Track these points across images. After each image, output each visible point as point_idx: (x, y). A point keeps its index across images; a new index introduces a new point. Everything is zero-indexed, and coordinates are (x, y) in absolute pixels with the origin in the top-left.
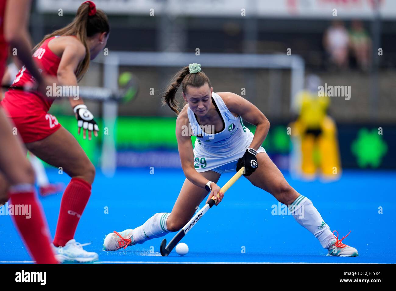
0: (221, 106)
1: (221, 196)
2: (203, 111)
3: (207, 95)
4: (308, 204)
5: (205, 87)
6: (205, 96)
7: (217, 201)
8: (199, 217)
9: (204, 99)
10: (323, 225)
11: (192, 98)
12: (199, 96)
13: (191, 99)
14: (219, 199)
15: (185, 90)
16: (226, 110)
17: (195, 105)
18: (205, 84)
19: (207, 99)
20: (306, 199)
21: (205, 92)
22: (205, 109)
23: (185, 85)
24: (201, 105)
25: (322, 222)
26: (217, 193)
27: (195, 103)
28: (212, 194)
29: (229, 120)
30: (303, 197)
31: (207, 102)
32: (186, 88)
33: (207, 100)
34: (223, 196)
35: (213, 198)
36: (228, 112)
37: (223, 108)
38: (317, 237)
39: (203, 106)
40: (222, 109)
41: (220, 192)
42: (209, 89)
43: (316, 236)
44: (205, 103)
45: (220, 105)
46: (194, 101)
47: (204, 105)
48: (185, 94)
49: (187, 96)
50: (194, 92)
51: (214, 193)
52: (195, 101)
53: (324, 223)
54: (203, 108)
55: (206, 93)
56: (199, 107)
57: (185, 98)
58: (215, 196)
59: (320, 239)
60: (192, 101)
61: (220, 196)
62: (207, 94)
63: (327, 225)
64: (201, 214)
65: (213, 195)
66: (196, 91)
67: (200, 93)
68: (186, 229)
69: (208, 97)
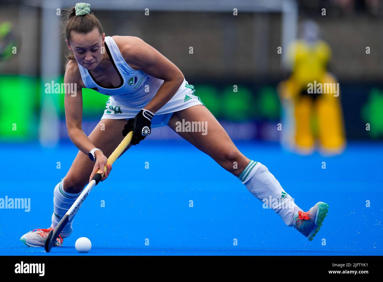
0: (116, 56)
1: (109, 170)
2: (92, 63)
3: (96, 44)
4: (262, 172)
5: (95, 33)
6: (94, 45)
7: (104, 176)
8: (84, 197)
9: (94, 48)
10: (283, 196)
11: (78, 47)
12: (87, 44)
13: (76, 49)
14: (106, 174)
15: (69, 36)
16: (123, 62)
17: (82, 56)
18: (93, 29)
19: (97, 48)
20: (259, 164)
21: (94, 39)
22: (94, 60)
23: (69, 30)
24: (89, 57)
25: (282, 193)
26: (104, 166)
27: (81, 53)
28: (98, 167)
29: (128, 74)
30: (255, 162)
31: (97, 52)
32: (70, 34)
33: (97, 50)
34: (111, 169)
35: (99, 172)
36: (125, 64)
37: (118, 58)
38: (278, 212)
39: (92, 58)
40: (118, 60)
41: (108, 164)
42: (100, 36)
43: (276, 211)
44: (95, 54)
45: (115, 54)
46: (80, 51)
47: (93, 56)
48: (70, 42)
49: (71, 44)
50: (79, 40)
51: (100, 166)
52: (82, 51)
53: (285, 194)
54: (92, 59)
55: (94, 41)
56: (86, 58)
57: (70, 47)
58: (102, 170)
59: (282, 214)
60: (77, 50)
61: (107, 170)
62: (96, 42)
63: (288, 196)
64: (87, 193)
65: (99, 169)
66: (83, 39)
67: (88, 42)
68: (71, 215)
69: (98, 47)
